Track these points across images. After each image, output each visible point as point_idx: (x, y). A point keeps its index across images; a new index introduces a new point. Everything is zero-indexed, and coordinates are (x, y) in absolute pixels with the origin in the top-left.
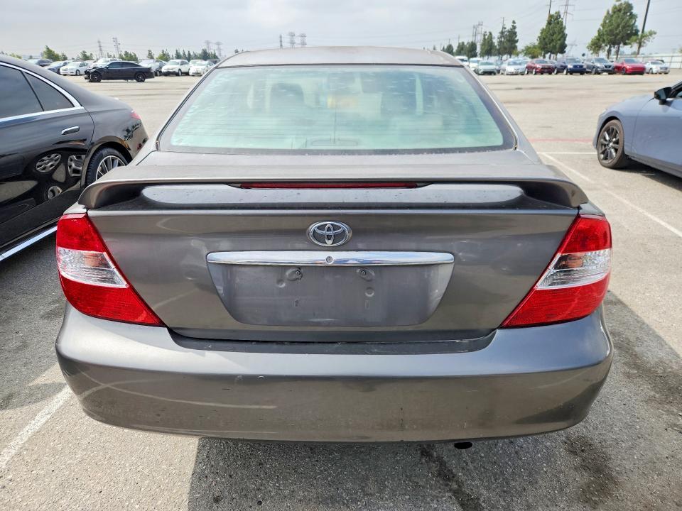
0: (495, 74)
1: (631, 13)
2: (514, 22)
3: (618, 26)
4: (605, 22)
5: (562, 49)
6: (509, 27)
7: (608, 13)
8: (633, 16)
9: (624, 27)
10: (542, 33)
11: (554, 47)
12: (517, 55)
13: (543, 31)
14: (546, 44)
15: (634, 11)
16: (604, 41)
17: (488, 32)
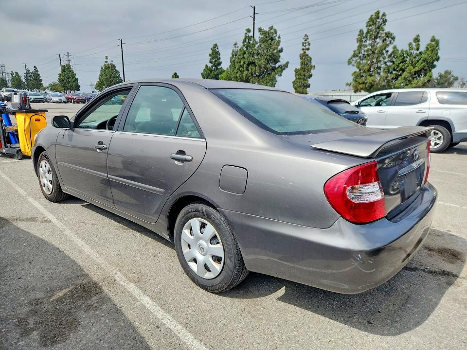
0: (44, 102)
1: (116, 70)
2: (35, 67)
3: (111, 76)
4: (101, 73)
5: (77, 88)
6: (32, 70)
7: (102, 68)
8: (117, 72)
9: (114, 77)
10: (60, 76)
11: (72, 86)
12: (44, 89)
13: (60, 75)
14: (65, 84)
15: (117, 69)
16: (104, 85)
17: (14, 72)
